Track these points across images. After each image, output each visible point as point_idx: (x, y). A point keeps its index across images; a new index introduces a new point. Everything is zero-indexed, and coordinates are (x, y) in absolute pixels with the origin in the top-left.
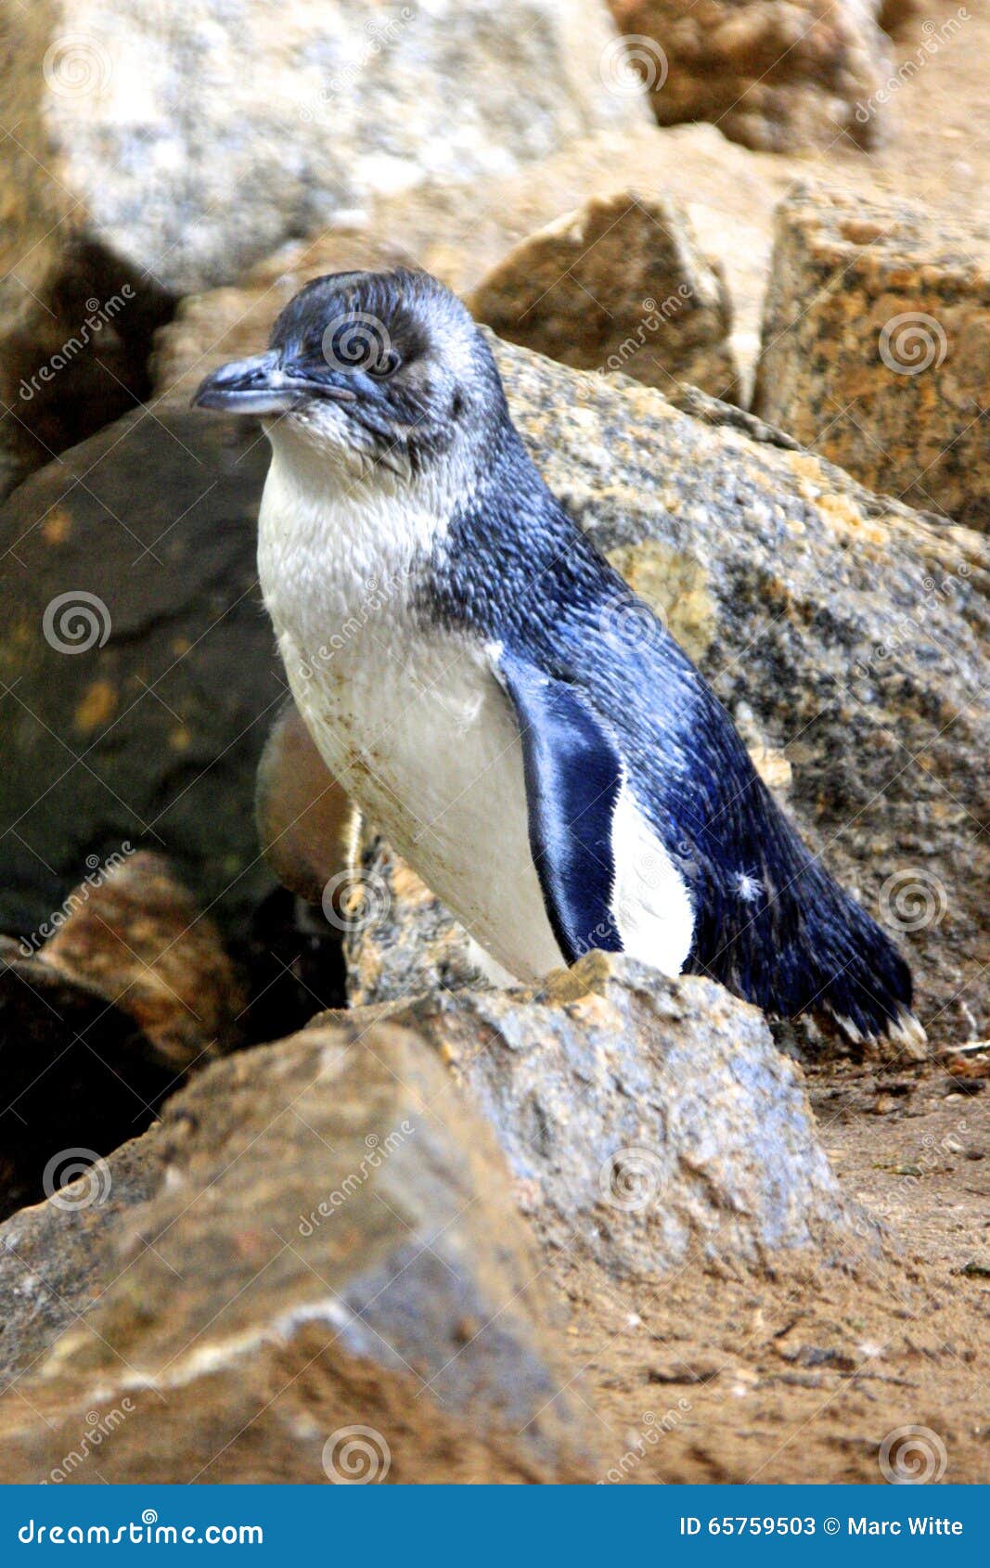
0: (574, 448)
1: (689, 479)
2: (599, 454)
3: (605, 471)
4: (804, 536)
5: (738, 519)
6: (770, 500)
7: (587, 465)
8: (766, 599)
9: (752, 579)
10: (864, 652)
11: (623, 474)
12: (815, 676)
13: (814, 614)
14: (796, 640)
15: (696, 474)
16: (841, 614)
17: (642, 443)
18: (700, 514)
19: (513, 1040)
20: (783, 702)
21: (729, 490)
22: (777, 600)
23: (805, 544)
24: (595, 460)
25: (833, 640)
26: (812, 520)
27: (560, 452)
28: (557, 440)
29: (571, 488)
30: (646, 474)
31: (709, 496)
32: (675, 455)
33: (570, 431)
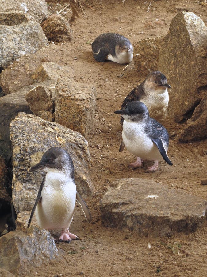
1: (44, 141)
5: (49, 145)
6: (53, 141)
11: (37, 142)
15: (45, 140)
17: (39, 137)
18: (45, 147)
19: (23, 242)
21: (48, 141)
24: (34, 141)
26: (57, 143)
27: (30, 140)
28: (30, 139)
29: (32, 145)
30: (39, 141)
31: (46, 143)
32: (43, 138)
33: (31, 137)
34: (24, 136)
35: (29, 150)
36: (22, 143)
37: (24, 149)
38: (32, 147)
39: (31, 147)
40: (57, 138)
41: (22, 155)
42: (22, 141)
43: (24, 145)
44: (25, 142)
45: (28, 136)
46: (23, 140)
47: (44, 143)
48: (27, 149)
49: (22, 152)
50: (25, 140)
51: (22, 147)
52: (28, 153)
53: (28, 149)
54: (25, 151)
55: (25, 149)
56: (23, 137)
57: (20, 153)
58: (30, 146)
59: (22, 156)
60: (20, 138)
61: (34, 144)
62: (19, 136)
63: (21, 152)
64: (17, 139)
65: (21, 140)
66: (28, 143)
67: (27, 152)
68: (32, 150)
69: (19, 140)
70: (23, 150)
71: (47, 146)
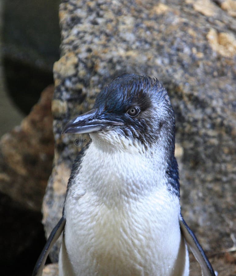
0: (122, 35)
1: (162, 43)
2: (130, 37)
3: (131, 43)
4: (201, 59)
5: (175, 58)
6: (192, 45)
7: (124, 41)
8: (176, 93)
9: (171, 87)
10: (209, 111)
11: (137, 44)
12: (191, 120)
13: (192, 98)
14: (186, 107)
15: (164, 39)
16: (202, 97)
17: (149, 28)
18: (158, 61)
20: (180, 128)
21: (176, 45)
22: (180, 93)
23: (201, 64)
25: (198, 106)
26: (208, 51)
27: (116, 37)
28: (116, 32)
29: (115, 54)
30: (146, 42)
31: (167, 50)
32: (160, 32)
33: (121, 27)
34: (100, 21)
35: (105, 67)
36: (85, 42)
37: (89, 64)
38: (115, 60)
39: (111, 61)
40: (212, 35)
41: (81, 81)
42: (88, 38)
43: (89, 50)
44: (96, 40)
45: (111, 21)
46: (92, 34)
47: (160, 48)
48: (97, 66)
49: (82, 72)
50: (97, 33)
51: (83, 55)
52: (100, 76)
53: (102, 65)
54: (92, 69)
55: (93, 64)
56: (94, 23)
57: (76, 75)
58: (108, 56)
59: (79, 86)
60: (85, 26)
61: (127, 50)
62: (82, 21)
63: (77, 72)
64: (75, 31)
65: (85, 32)
66: (105, 46)
67: (96, 73)
68: (113, 67)
69: (79, 33)
70: (86, 66)
71: (166, 61)
